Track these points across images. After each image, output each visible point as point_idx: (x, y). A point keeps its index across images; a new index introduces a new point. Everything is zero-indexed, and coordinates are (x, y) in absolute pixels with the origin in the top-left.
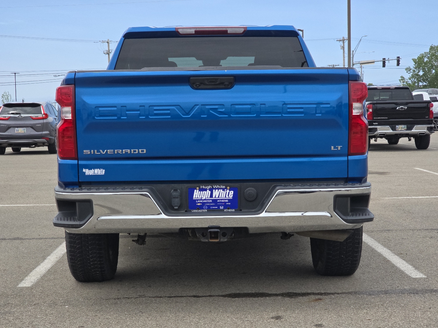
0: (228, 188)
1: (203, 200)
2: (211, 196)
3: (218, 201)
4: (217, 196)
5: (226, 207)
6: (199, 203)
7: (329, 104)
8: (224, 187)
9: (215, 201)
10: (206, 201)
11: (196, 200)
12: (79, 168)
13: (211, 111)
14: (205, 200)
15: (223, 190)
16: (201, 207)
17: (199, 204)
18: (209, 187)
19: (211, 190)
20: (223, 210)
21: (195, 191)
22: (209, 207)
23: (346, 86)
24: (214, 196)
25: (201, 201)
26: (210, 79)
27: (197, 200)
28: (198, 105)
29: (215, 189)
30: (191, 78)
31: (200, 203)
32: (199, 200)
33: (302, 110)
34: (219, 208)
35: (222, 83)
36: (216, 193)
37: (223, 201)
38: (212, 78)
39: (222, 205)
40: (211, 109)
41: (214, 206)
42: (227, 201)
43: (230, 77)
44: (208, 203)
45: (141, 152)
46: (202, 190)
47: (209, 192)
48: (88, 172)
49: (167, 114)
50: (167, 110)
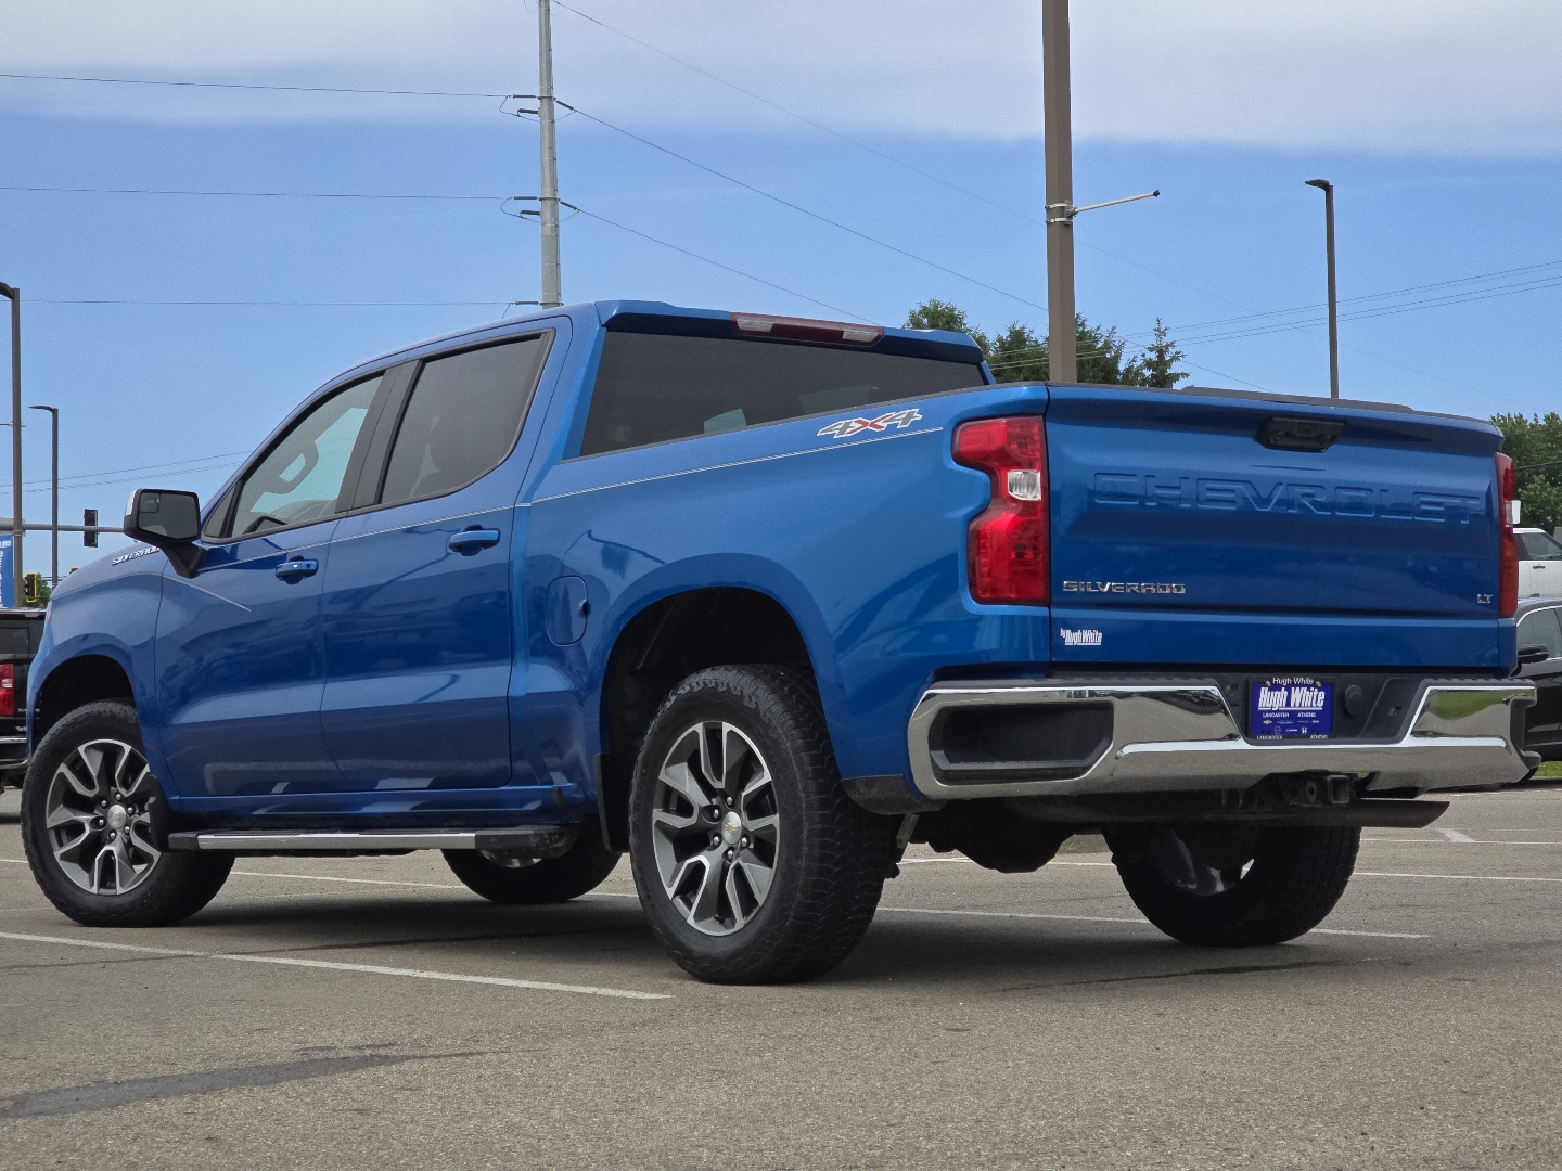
0: (1316, 683)
2: (1288, 704)
3: (1300, 715)
4: (1298, 704)
5: (1313, 730)
6: (1267, 719)
7: (1478, 498)
8: (1311, 682)
9: (1293, 714)
10: (1278, 715)
12: (1052, 626)
13: (1304, 501)
15: (1308, 687)
16: (1269, 731)
17: (1267, 722)
18: (1286, 681)
19: (1288, 688)
20: (1307, 736)
22: (1284, 727)
24: (1292, 705)
25: (1272, 715)
27: (1265, 712)
28: (1281, 484)
29: (1296, 686)
30: (1276, 419)
31: (1270, 719)
33: (1442, 509)
34: (1300, 731)
36: (1297, 694)
37: (1307, 715)
38: (1310, 421)
39: (1304, 725)
40: (1304, 495)
41: (1292, 726)
42: (1313, 715)
43: (1337, 424)
44: (1282, 718)
45: (1175, 591)
46: (1275, 688)
47: (1284, 692)
48: (1071, 638)
49: (1233, 502)
50: (1232, 491)
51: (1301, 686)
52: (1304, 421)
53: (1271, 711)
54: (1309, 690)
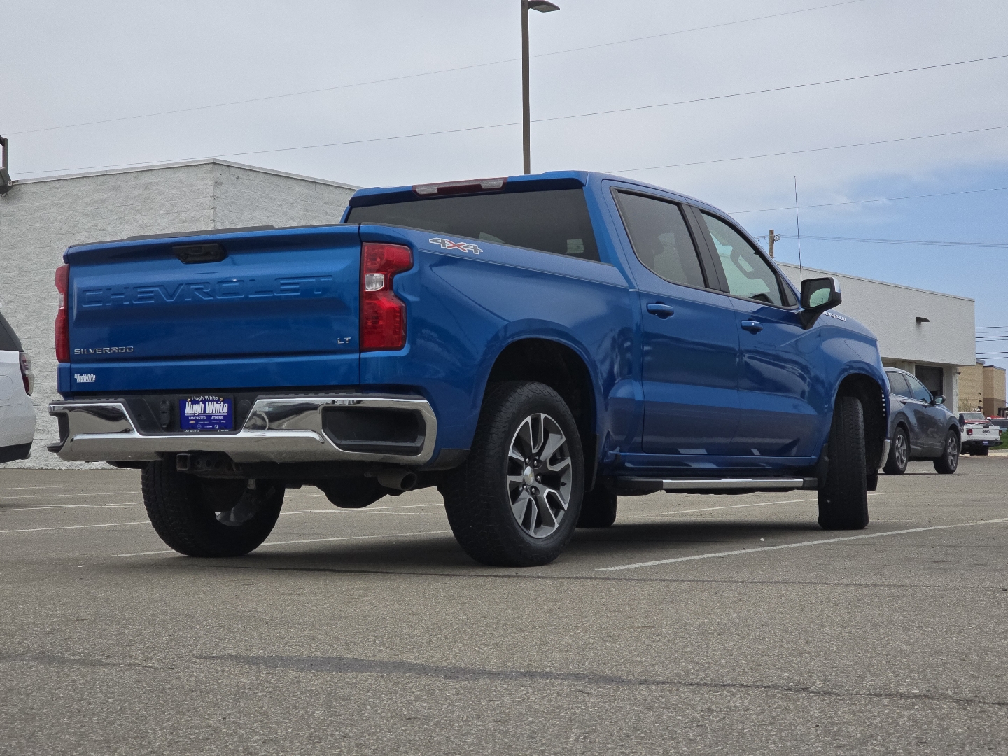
0: (221, 399)
1: (197, 416)
2: (205, 411)
3: (213, 418)
4: (211, 412)
5: (221, 426)
6: (191, 420)
7: (331, 276)
8: (217, 398)
9: (209, 417)
10: (199, 418)
11: (188, 417)
12: (71, 373)
13: (196, 293)
14: (198, 416)
15: (217, 402)
16: (193, 427)
17: (192, 422)
18: (201, 398)
19: (204, 402)
21: (187, 403)
22: (203, 425)
23: (359, 249)
24: (208, 412)
25: (194, 418)
26: (194, 248)
27: (190, 416)
28: (182, 284)
29: (209, 401)
30: (173, 248)
31: (194, 420)
32: (192, 416)
33: (298, 286)
34: (214, 427)
35: (208, 254)
36: (210, 406)
37: (217, 417)
38: (194, 246)
39: (216, 424)
40: (196, 289)
41: (207, 424)
42: (222, 418)
43: (214, 244)
44: (201, 420)
45: (128, 351)
46: (194, 402)
47: (202, 405)
48: (80, 379)
49: (151, 298)
50: (152, 292)
51: (212, 401)
52: (192, 246)
53: (194, 416)
54: (217, 403)
